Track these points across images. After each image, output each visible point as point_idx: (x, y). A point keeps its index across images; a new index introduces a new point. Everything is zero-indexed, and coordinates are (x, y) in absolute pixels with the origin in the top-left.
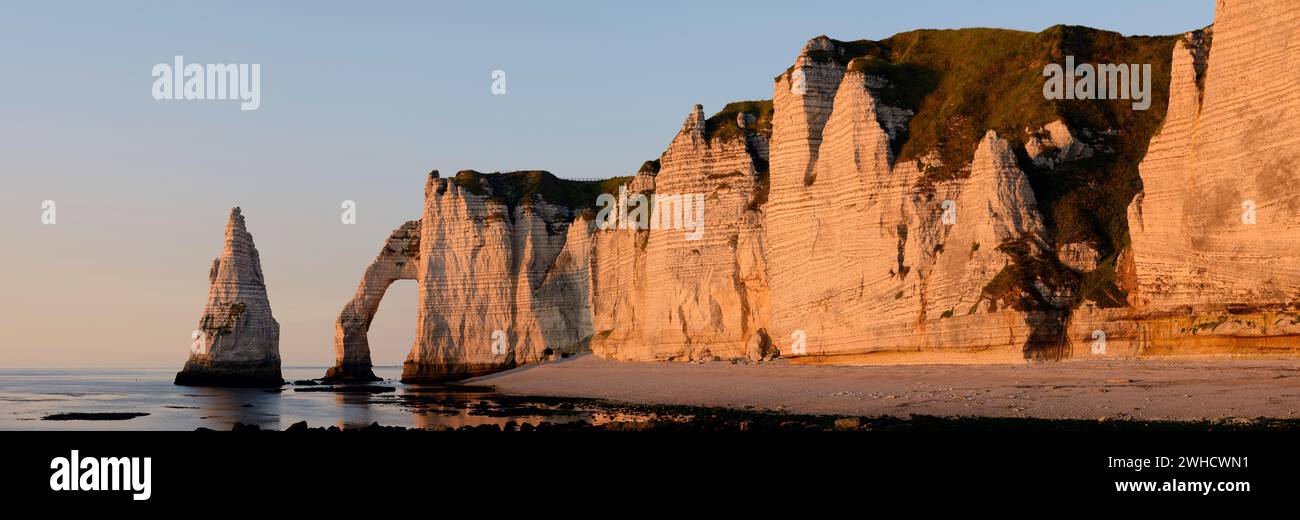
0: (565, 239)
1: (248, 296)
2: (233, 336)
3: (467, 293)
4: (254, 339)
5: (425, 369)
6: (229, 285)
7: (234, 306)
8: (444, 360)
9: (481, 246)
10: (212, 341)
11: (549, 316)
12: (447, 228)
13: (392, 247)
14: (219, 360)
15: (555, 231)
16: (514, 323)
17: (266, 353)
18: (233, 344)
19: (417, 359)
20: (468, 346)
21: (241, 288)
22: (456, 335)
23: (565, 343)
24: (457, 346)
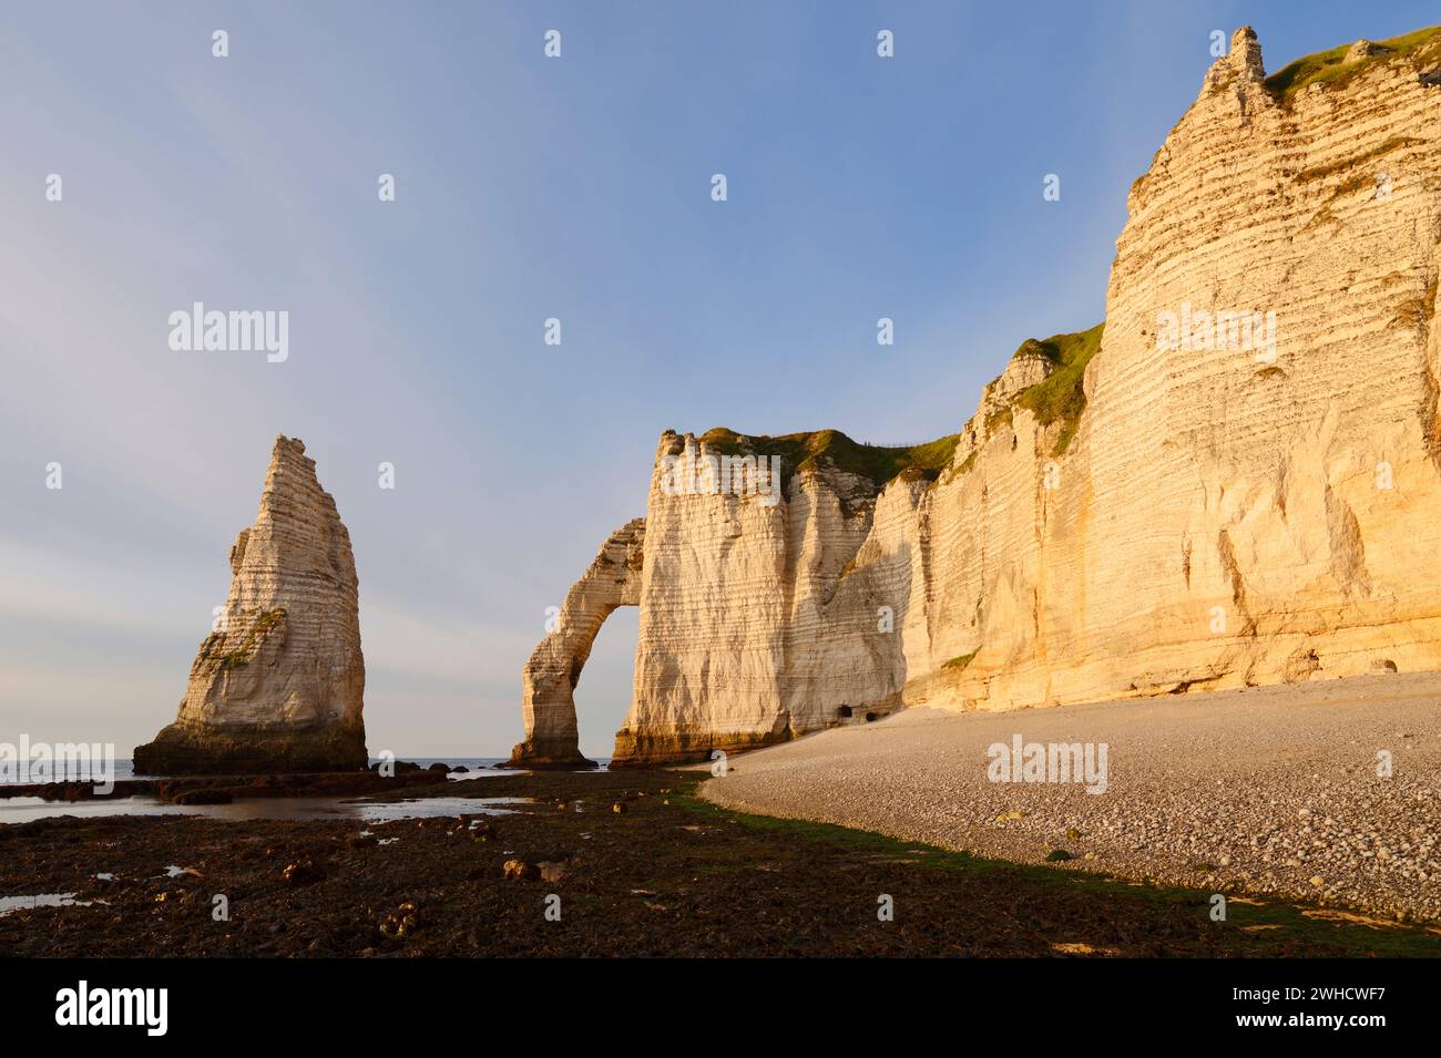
0: (870, 522)
1: (294, 597)
2: (251, 671)
3: (713, 614)
4: (293, 679)
5: (646, 743)
6: (261, 576)
7: (264, 614)
8: (677, 729)
9: (735, 537)
10: (210, 683)
11: (845, 650)
12: (683, 511)
13: (610, 557)
14: (222, 720)
15: (855, 509)
16: (788, 665)
17: (318, 707)
18: (251, 686)
19: (634, 727)
20: (715, 704)
21: (283, 582)
22: (695, 686)
23: (871, 695)
24: (696, 704)
